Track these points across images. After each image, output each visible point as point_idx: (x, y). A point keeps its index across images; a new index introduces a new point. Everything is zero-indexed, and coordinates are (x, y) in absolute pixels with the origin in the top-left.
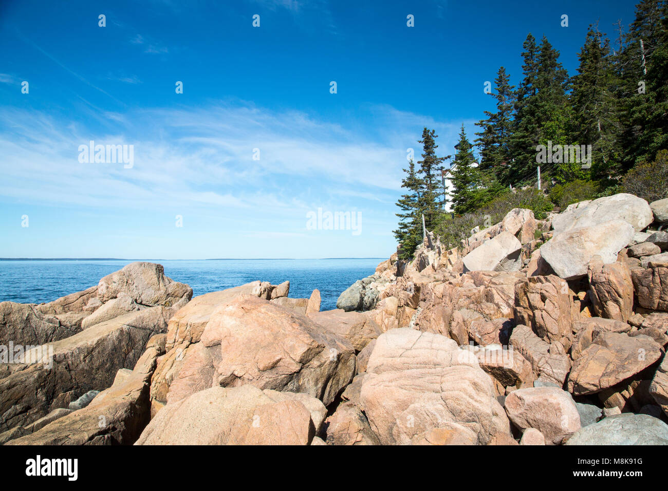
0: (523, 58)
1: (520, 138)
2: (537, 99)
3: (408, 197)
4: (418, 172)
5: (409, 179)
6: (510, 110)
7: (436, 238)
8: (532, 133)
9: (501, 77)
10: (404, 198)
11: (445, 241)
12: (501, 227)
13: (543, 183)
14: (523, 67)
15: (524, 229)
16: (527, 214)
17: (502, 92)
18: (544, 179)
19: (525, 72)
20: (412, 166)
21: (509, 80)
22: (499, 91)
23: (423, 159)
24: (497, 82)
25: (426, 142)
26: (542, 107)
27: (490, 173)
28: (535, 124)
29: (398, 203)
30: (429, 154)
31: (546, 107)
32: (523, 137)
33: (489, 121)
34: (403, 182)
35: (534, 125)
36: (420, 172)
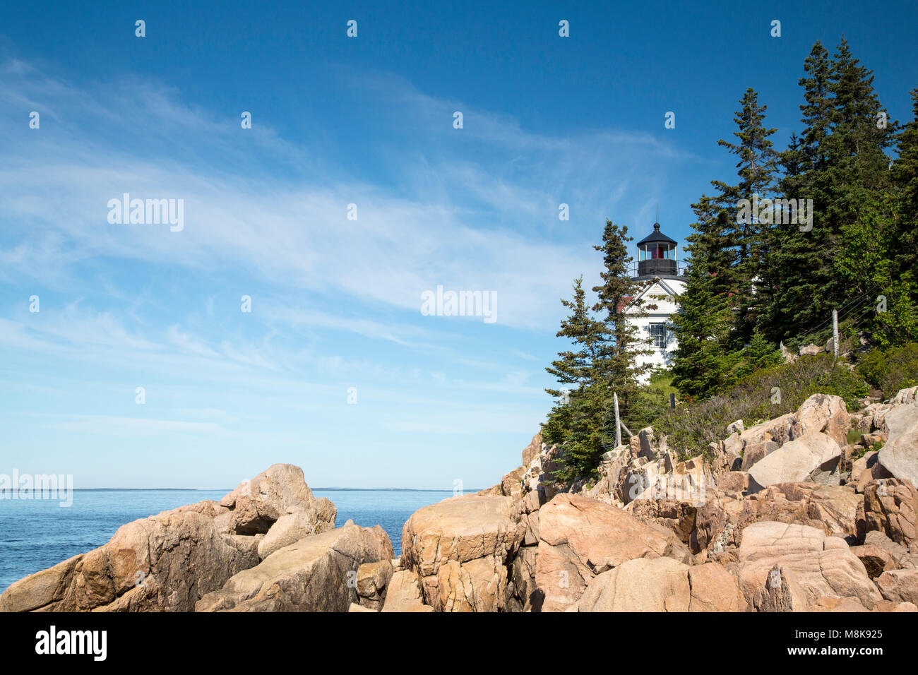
0: (803, 89)
1: (795, 253)
2: (830, 179)
3: (572, 357)
4: (594, 309)
5: (574, 320)
6: (763, 180)
7: (658, 439)
8: (820, 242)
9: (747, 110)
10: (561, 359)
11: (677, 443)
12: (794, 423)
13: (842, 340)
14: (802, 108)
15: (830, 427)
16: (834, 404)
17: (748, 142)
18: (845, 334)
19: (805, 118)
20: (580, 295)
21: (763, 116)
22: (744, 140)
23: (602, 283)
24: (739, 119)
25: (610, 251)
26: (841, 194)
27: (721, 308)
28: (827, 227)
29: (553, 368)
30: (615, 272)
31: (849, 196)
32: (803, 250)
33: (720, 200)
34: (563, 327)
35: (824, 230)
36: (597, 308)
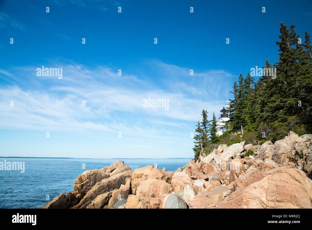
0: (239, 83)
3: (198, 136)
5: (198, 128)
9: (235, 85)
10: (196, 136)
16: (225, 146)
18: (244, 130)
20: (199, 124)
22: (235, 91)
23: (203, 121)
24: (234, 87)
25: (204, 115)
26: (244, 103)
29: (194, 138)
30: (205, 119)
31: (245, 103)
33: (231, 103)
34: (196, 130)
36: (202, 126)
